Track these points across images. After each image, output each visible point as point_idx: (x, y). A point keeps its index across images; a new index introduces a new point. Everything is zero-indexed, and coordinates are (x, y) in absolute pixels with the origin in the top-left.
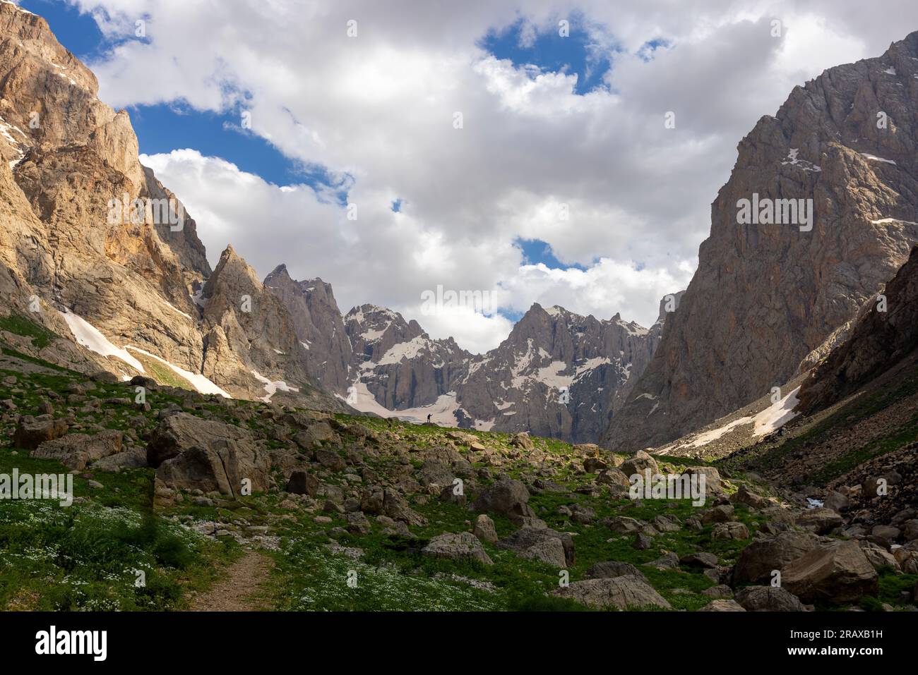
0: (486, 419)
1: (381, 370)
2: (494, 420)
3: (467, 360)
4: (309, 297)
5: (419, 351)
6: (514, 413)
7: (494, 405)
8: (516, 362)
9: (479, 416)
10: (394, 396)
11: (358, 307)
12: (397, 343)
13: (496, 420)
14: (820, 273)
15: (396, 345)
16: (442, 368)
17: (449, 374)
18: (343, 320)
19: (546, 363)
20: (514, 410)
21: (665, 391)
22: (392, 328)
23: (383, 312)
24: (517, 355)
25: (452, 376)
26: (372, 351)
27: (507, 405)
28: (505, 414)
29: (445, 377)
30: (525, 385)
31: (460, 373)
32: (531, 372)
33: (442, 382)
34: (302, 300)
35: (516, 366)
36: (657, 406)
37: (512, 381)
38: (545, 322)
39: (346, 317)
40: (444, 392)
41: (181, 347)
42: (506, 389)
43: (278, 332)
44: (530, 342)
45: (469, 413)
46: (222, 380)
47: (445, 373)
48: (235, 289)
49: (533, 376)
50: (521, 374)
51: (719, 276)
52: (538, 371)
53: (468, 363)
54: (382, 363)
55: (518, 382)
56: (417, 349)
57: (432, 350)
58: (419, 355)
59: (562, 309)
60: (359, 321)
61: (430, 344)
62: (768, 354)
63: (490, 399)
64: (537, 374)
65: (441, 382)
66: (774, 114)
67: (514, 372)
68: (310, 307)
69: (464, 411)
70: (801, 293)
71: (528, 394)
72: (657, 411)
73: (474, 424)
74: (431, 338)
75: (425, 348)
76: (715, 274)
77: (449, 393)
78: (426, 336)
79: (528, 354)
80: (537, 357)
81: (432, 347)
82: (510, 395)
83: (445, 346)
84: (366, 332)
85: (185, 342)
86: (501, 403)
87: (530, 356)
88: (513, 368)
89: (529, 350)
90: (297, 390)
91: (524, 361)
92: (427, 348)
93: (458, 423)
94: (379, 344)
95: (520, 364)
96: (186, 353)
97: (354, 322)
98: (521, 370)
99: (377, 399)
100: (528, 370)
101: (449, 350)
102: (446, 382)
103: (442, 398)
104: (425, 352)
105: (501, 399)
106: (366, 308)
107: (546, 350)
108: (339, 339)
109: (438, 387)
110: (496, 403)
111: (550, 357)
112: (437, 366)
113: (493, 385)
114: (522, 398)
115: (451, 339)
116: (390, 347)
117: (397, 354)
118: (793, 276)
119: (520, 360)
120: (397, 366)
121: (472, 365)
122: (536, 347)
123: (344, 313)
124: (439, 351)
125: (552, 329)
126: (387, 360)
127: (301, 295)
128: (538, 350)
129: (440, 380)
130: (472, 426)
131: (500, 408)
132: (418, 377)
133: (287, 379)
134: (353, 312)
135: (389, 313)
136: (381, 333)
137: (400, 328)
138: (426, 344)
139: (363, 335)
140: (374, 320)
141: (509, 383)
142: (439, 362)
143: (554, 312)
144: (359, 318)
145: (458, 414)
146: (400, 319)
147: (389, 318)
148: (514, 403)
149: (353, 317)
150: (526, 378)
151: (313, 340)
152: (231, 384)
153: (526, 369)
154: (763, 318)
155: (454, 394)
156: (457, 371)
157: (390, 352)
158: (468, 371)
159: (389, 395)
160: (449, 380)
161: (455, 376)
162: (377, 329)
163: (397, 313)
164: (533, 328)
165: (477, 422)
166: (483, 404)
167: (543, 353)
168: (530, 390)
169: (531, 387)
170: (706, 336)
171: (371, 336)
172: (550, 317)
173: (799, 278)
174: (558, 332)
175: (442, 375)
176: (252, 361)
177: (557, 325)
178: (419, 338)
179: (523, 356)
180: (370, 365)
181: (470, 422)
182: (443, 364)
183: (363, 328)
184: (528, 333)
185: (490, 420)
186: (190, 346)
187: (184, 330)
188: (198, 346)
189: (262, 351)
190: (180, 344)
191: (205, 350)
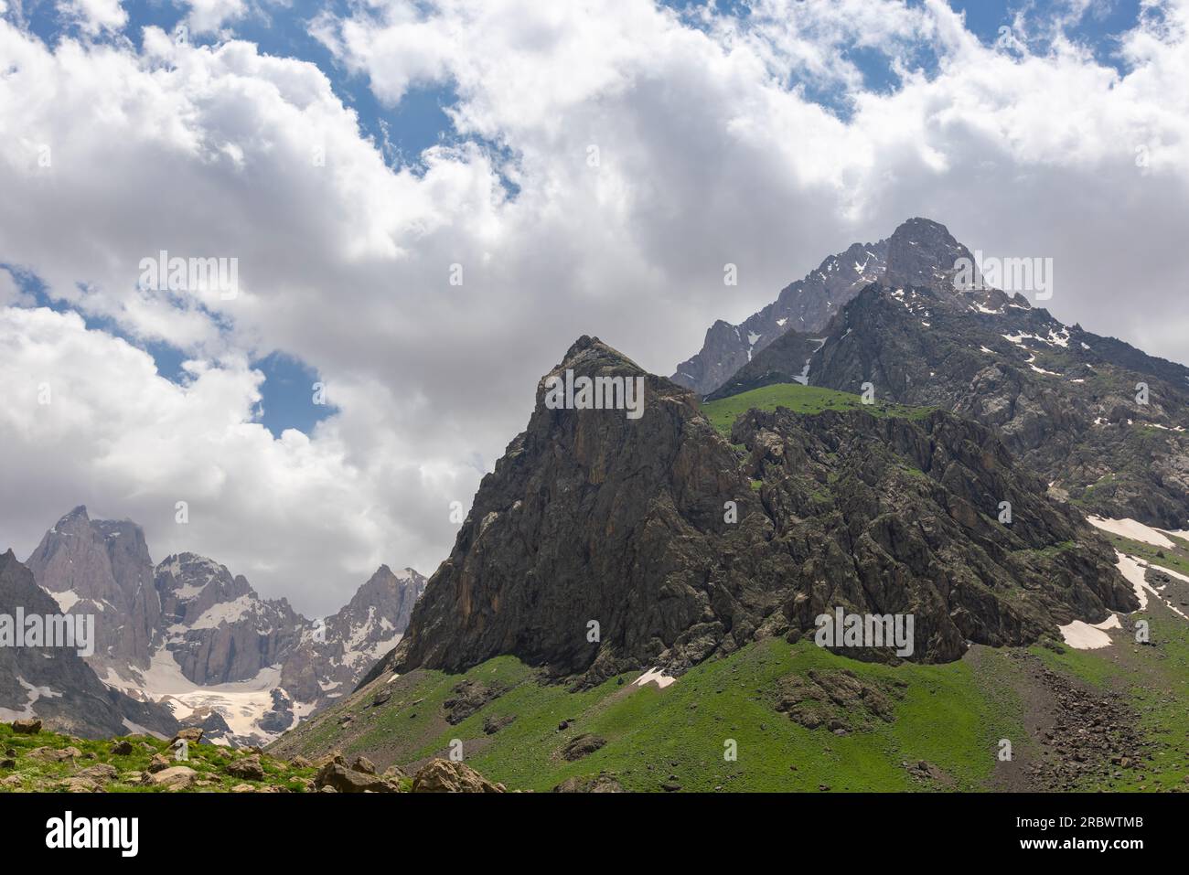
0: (307, 701)
1: (192, 636)
2: (315, 702)
3: (300, 626)
4: (112, 544)
5: (243, 614)
6: (339, 695)
7: (319, 685)
8: (351, 635)
9: (299, 697)
10: (206, 668)
11: (175, 556)
12: (217, 602)
13: (318, 702)
15: (217, 605)
16: (269, 635)
17: (276, 644)
18: (154, 572)
19: (388, 636)
20: (339, 692)
22: (215, 584)
23: (205, 563)
24: (354, 626)
25: (280, 645)
26: (185, 612)
27: (333, 685)
28: (329, 696)
29: (271, 646)
30: (357, 663)
31: (290, 642)
32: (367, 647)
33: (267, 653)
34: (101, 549)
35: (351, 639)
37: (343, 656)
38: (393, 587)
39: (160, 566)
40: (267, 665)
42: (335, 666)
44: (371, 611)
45: (288, 694)
47: (272, 641)
49: (369, 651)
50: (355, 648)
52: (376, 645)
53: (301, 630)
54: (195, 627)
55: (349, 659)
56: (240, 611)
57: (260, 612)
58: (243, 618)
59: (414, 573)
60: (174, 573)
61: (257, 605)
63: (315, 677)
64: (373, 649)
65: (265, 652)
67: (347, 646)
68: (111, 557)
69: (282, 691)
71: (359, 673)
73: (291, 707)
74: (261, 598)
75: (250, 610)
77: (273, 666)
78: (254, 595)
79: (367, 625)
80: (378, 628)
81: (259, 609)
82: (340, 673)
83: (275, 609)
84: (181, 587)
86: (327, 683)
87: (368, 627)
88: (346, 641)
89: (370, 620)
91: (360, 633)
92: (254, 610)
93: (273, 705)
94: (194, 604)
95: (356, 637)
97: (168, 574)
98: (355, 644)
99: (184, 671)
100: (364, 644)
101: (280, 613)
102: (272, 652)
103: (265, 672)
104: (251, 615)
105: (328, 678)
106: (185, 557)
107: (390, 620)
108: (145, 596)
109: (261, 658)
110: (321, 683)
111: (393, 629)
112: (263, 633)
113: (321, 660)
114: (351, 678)
115: (284, 600)
116: (209, 607)
117: (213, 618)
119: (356, 632)
120: (214, 631)
121: (306, 633)
122: (378, 617)
123: (156, 560)
124: (267, 614)
125: (399, 596)
126: (203, 622)
127: (102, 543)
128: (379, 620)
129: (264, 649)
130: (288, 709)
131: (324, 688)
132: (238, 645)
134: (168, 561)
135: (211, 565)
136: (198, 590)
137: (223, 584)
138: (253, 606)
139: (177, 591)
140: (192, 573)
141: (339, 660)
142: (266, 628)
143: (403, 576)
144: (175, 569)
145: (275, 694)
146: (225, 573)
147: (211, 572)
148: (341, 683)
149: (166, 568)
150: (361, 653)
151: (111, 599)
153: (361, 643)
155: (279, 667)
156: (287, 639)
157: (207, 613)
158: (300, 640)
159: (200, 666)
160: (275, 649)
161: (283, 646)
162: (195, 585)
163: (222, 566)
164: (378, 594)
165: (296, 704)
166: (305, 683)
167: (385, 624)
168: (362, 668)
169: (364, 665)
171: (187, 592)
172: (398, 581)
174: (405, 600)
175: (267, 644)
177: (406, 592)
178: (245, 598)
179: (361, 627)
180: (181, 628)
181: (288, 704)
182: (271, 630)
183: (178, 583)
184: (371, 601)
185: (311, 702)
189: (30, 656)
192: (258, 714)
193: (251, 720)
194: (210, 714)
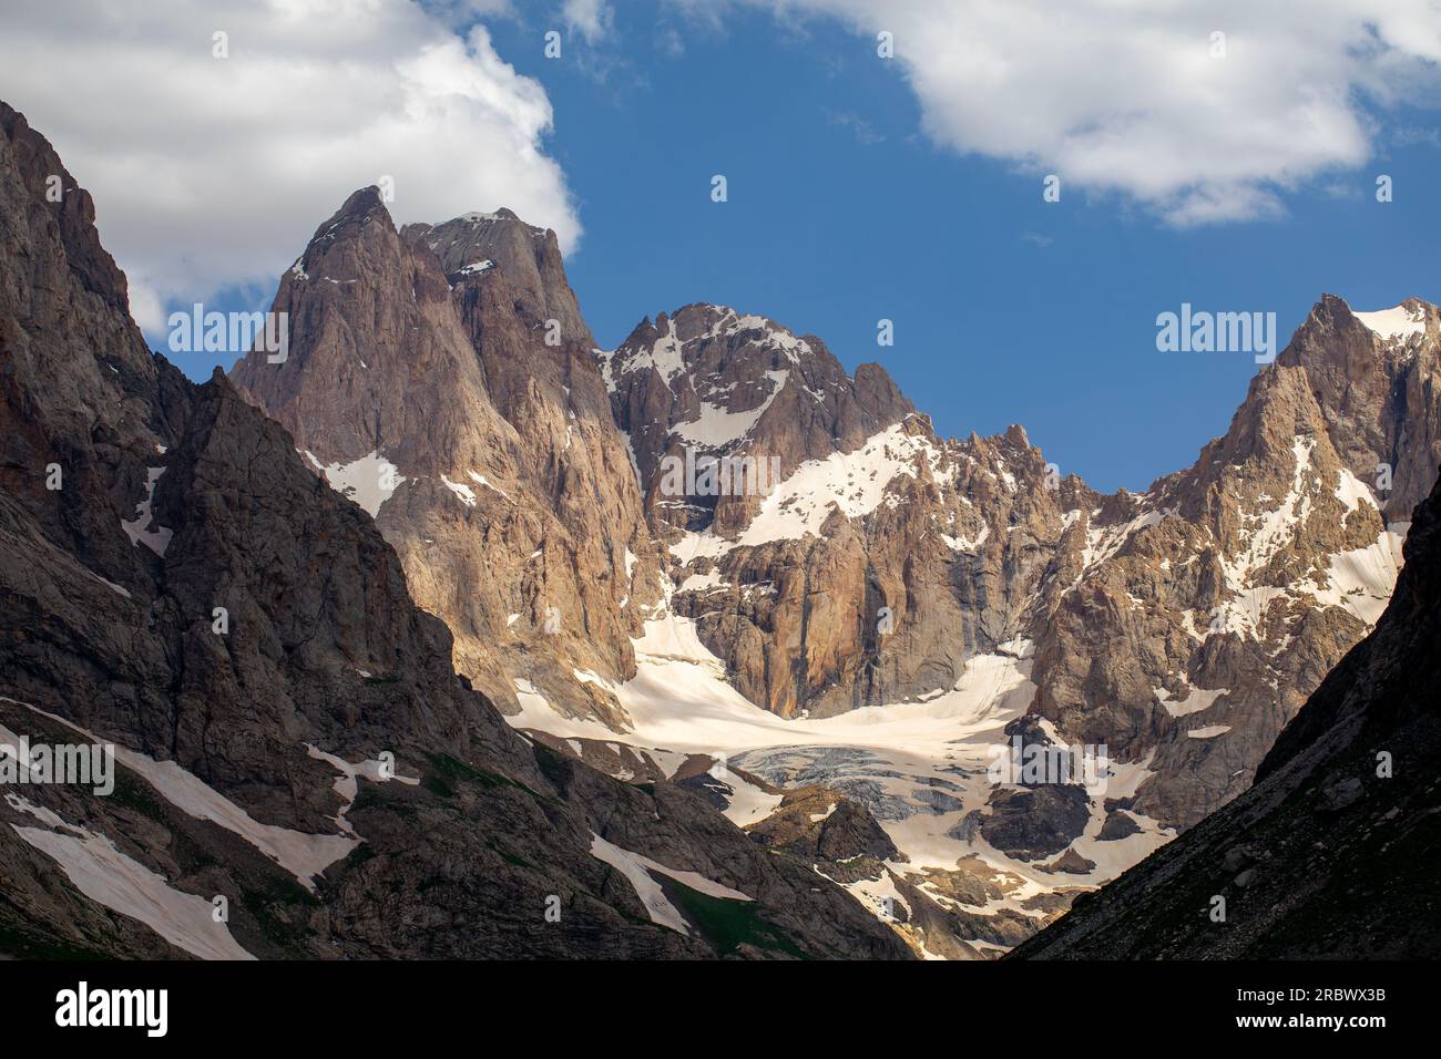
0: (1125, 750)
1: (746, 566)
2: (1150, 758)
5: (891, 486)
6: (1225, 729)
7: (1155, 700)
8: (1243, 533)
9: (1098, 739)
10: (800, 665)
11: (662, 318)
12: (809, 454)
13: (1159, 755)
16: (980, 551)
18: (607, 372)
19: (1362, 530)
22: (793, 398)
23: (758, 334)
24: (1250, 507)
27: (1199, 699)
28: (1192, 734)
29: (992, 580)
31: (1049, 568)
32: (1297, 570)
33: (981, 605)
34: (443, 315)
35: (1244, 546)
37: (1225, 605)
38: (1366, 366)
40: (986, 643)
41: (116, 687)
42: (1202, 638)
43: (362, 615)
44: (1304, 451)
45: (1062, 732)
46: (224, 771)
47: (992, 567)
48: (242, 507)
49: (1306, 585)
50: (1261, 577)
52: (1327, 564)
53: (1078, 527)
54: (750, 536)
55: (1243, 611)
56: (883, 480)
57: (944, 478)
58: (893, 501)
60: (663, 373)
61: (932, 454)
63: (1141, 679)
64: (1320, 578)
65: (975, 603)
67: (1234, 573)
71: (1282, 655)
75: (913, 472)
77: (1007, 647)
79: (1291, 498)
80: (1329, 505)
83: (990, 464)
84: (695, 417)
85: (124, 670)
86: (1179, 694)
87: (1298, 505)
88: (1229, 557)
89: (1299, 480)
90: (418, 779)
91: (1275, 526)
92: (925, 472)
95: (1258, 540)
96: (129, 702)
97: (648, 376)
98: (1260, 563)
99: (736, 677)
100: (1289, 561)
102: (994, 604)
103: (980, 664)
104: (917, 489)
105: (1182, 675)
107: (1365, 478)
109: (965, 624)
110: (1162, 694)
111: (1376, 506)
112: (959, 544)
115: (1016, 433)
116: (784, 472)
119: (1259, 525)
120: (809, 546)
121: (1095, 535)
122: (1326, 468)
125: (1391, 397)
127: (441, 297)
128: (1331, 480)
129: (972, 595)
131: (1174, 709)
135: (777, 341)
136: (747, 419)
137: (819, 396)
138: (919, 459)
139: (682, 428)
140: (721, 368)
141: (1211, 616)
142: (971, 527)
144: (667, 359)
145: (1021, 736)
148: (1227, 692)
149: (642, 361)
150: (1279, 592)
152: (247, 781)
153: (1279, 558)
155: (1021, 647)
157: (781, 492)
158: (1079, 560)
162: (734, 404)
167: (1350, 490)
171: (711, 430)
172: (1383, 346)
174: (1412, 406)
175: (979, 577)
176: (298, 709)
177: (1412, 378)
178: (892, 436)
179: (1273, 507)
180: (708, 545)
182: (984, 534)
184: (1299, 418)
185: (1138, 758)
186: (138, 681)
187: (120, 636)
188: (157, 679)
189: (321, 676)
190: (113, 676)
191: (175, 689)
192: (975, 798)
193: (953, 818)
194: (832, 808)
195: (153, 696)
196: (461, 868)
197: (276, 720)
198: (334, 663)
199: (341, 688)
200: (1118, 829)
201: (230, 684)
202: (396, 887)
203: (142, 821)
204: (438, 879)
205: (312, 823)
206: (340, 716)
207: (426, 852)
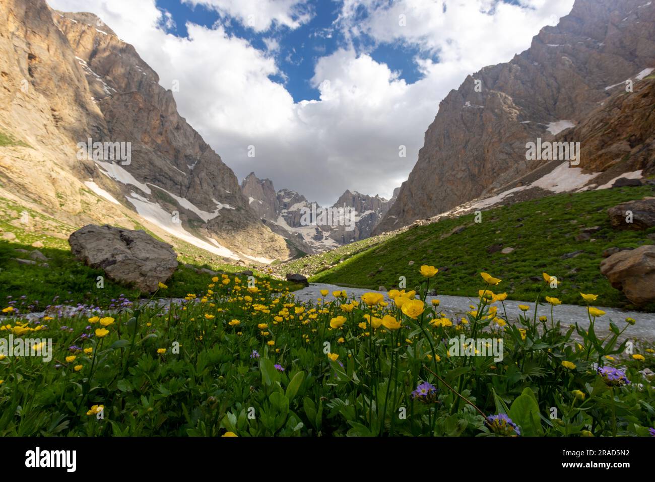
0: (327, 231)
1: (289, 213)
2: (330, 232)
4: (263, 185)
10: (294, 223)
11: (282, 190)
12: (296, 203)
14: (488, 151)
18: (276, 194)
21: (401, 214)
22: (294, 198)
23: (291, 192)
26: (286, 206)
28: (334, 230)
34: (260, 186)
36: (397, 221)
38: (351, 197)
44: (345, 204)
45: (321, 229)
46: (195, 201)
51: (429, 161)
54: (290, 210)
56: (303, 206)
57: (309, 206)
62: (457, 193)
66: (457, 89)
68: (263, 188)
69: (319, 228)
70: (476, 162)
72: (397, 223)
76: (427, 160)
78: (306, 201)
85: (179, 184)
90: (234, 209)
94: (289, 203)
96: (179, 189)
97: (280, 195)
99: (287, 223)
104: (306, 207)
106: (285, 190)
107: (350, 207)
108: (274, 201)
115: (316, 202)
116: (293, 204)
117: (295, 208)
118: (471, 154)
120: (296, 211)
123: (277, 191)
125: (353, 199)
126: (292, 209)
127: (260, 184)
128: (347, 207)
130: (321, 234)
131: (332, 227)
133: (230, 204)
134: (280, 191)
135: (293, 192)
136: (290, 200)
137: (297, 198)
139: (284, 200)
140: (288, 195)
143: (354, 193)
144: (282, 194)
145: (317, 229)
146: (297, 195)
147: (293, 194)
148: (338, 226)
149: (280, 193)
154: (454, 176)
157: (293, 206)
159: (292, 222)
162: (289, 198)
163: (296, 192)
164: (346, 199)
165: (324, 232)
170: (422, 188)
171: (286, 200)
172: (352, 195)
173: (475, 155)
174: (355, 200)
176: (213, 194)
177: (355, 198)
180: (286, 211)
181: (321, 232)
183: (284, 198)
184: (344, 200)
186: (181, 185)
187: (179, 179)
188: (185, 186)
189: (219, 191)
190: (176, 184)
191: (189, 188)
192: (312, 235)
195: (184, 188)
196: (237, 220)
197: (208, 195)
198: (222, 189)
199: (222, 193)
200: (326, 239)
201: (199, 188)
202: (223, 222)
203: (171, 205)
204: (232, 221)
205: (210, 211)
206: (221, 197)
207: (230, 217)
